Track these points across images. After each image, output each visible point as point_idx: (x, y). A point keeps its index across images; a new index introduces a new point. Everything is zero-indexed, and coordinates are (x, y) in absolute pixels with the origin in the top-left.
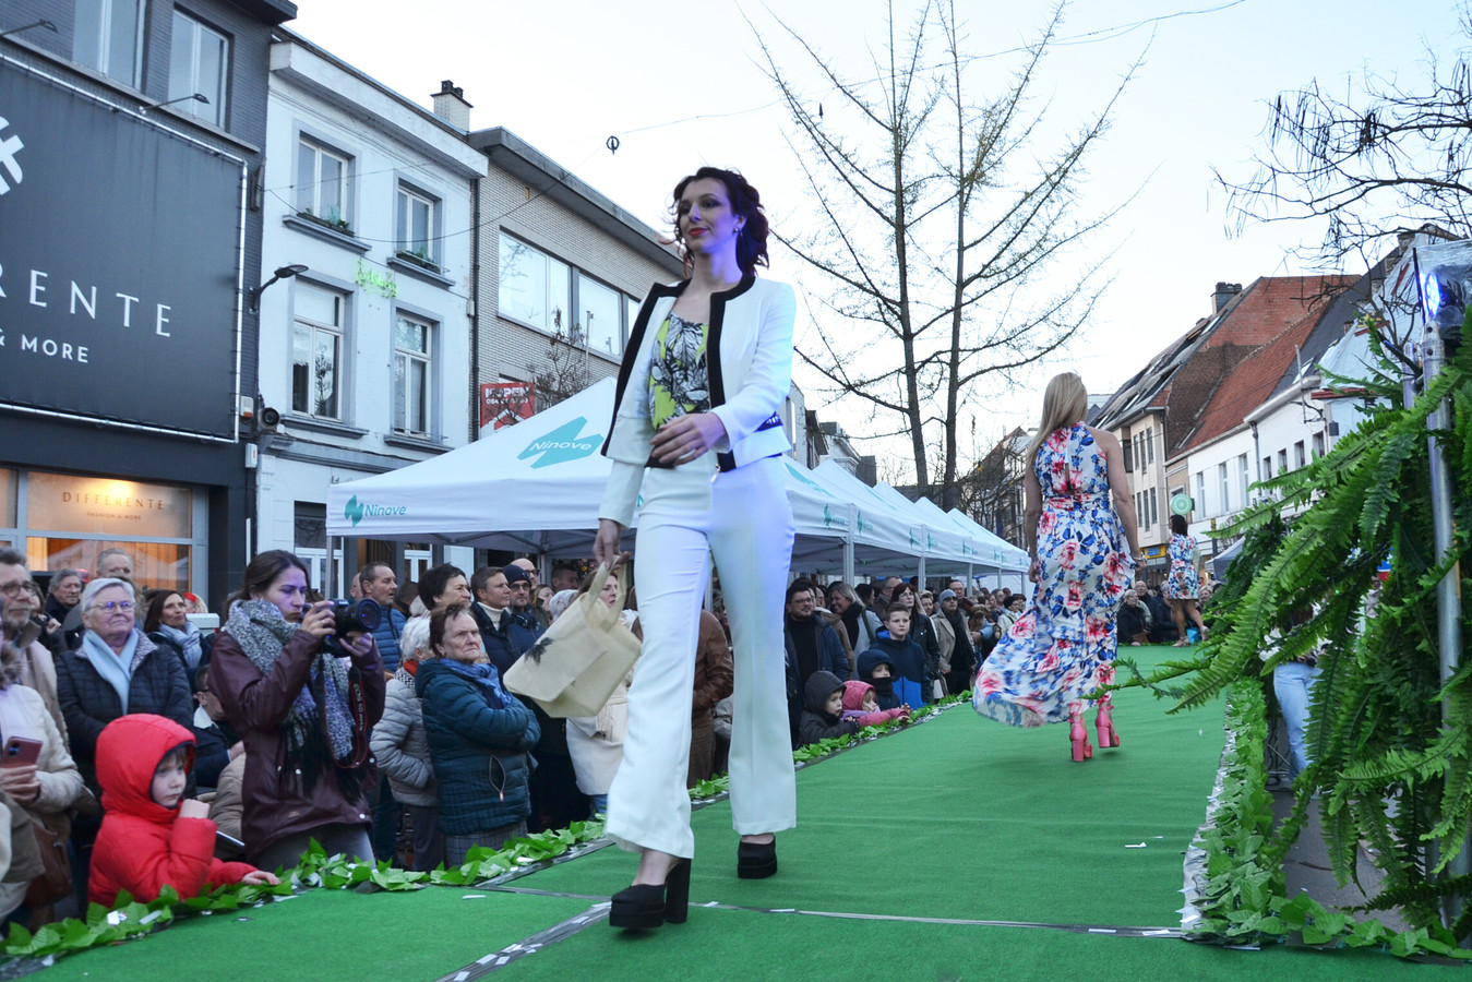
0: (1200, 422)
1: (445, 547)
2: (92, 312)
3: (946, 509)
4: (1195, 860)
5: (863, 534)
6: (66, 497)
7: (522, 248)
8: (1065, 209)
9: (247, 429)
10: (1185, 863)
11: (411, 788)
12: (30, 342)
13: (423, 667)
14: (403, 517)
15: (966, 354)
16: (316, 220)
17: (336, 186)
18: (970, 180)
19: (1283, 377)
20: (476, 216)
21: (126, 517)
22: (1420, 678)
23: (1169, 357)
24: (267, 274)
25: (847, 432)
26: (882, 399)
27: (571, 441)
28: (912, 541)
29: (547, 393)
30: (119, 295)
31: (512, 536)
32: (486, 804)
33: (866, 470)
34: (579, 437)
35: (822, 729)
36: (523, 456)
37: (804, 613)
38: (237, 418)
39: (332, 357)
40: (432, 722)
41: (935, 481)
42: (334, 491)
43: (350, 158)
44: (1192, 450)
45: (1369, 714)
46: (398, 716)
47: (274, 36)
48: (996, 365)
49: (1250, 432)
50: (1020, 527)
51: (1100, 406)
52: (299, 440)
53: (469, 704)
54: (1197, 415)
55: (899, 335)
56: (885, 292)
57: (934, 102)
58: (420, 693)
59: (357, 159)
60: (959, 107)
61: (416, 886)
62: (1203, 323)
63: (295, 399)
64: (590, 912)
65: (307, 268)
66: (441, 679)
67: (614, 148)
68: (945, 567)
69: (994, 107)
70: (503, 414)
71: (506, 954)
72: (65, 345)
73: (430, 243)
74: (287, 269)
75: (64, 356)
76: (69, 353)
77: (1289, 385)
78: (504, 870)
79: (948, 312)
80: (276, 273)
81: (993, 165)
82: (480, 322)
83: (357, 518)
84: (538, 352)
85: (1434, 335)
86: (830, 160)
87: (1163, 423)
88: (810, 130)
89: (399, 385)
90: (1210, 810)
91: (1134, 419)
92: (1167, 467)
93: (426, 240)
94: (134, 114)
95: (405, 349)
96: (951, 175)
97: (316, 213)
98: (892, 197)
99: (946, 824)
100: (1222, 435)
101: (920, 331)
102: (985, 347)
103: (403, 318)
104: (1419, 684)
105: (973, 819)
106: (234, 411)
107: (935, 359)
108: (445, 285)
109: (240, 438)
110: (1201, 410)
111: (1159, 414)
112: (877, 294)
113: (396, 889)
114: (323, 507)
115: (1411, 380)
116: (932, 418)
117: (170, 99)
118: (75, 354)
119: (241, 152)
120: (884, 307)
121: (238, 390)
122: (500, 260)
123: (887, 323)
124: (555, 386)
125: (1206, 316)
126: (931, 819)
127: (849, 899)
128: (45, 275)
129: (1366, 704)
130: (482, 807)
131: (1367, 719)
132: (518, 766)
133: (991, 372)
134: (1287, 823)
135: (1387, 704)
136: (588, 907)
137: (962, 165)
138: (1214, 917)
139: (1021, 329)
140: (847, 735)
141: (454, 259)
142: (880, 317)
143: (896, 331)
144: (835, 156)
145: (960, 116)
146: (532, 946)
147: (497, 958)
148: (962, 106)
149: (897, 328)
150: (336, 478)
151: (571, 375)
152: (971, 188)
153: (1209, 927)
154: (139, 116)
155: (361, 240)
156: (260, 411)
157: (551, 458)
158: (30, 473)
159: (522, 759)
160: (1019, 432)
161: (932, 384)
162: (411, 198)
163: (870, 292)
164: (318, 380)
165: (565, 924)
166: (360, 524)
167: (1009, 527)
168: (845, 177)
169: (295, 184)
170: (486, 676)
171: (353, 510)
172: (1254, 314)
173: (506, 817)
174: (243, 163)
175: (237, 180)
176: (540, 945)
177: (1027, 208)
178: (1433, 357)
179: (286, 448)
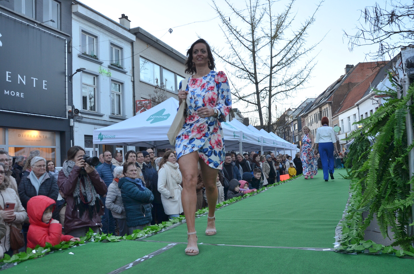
0: (342, 105)
1: (127, 146)
2: (24, 83)
3: (269, 132)
4: (339, 229)
5: (245, 140)
6: (19, 135)
7: (146, 61)
8: (302, 45)
9: (70, 115)
10: (336, 230)
11: (117, 213)
12: (7, 92)
13: (121, 180)
14: (114, 138)
15: (273, 88)
16: (87, 55)
17: (93, 45)
18: (274, 38)
19: (366, 91)
20: (133, 53)
21: (37, 141)
22: (404, 176)
23: (332, 87)
24: (74, 71)
25: (240, 111)
26: (250, 101)
27: (161, 116)
28: (259, 141)
29: (154, 102)
30: (32, 78)
31: (145, 143)
32: (140, 218)
33: (246, 122)
34: (163, 114)
35: (233, 195)
36: (147, 120)
37: (229, 162)
38: (67, 112)
39: (93, 94)
40: (124, 195)
41: (265, 124)
42: (95, 131)
43: (96, 37)
44: (340, 113)
45: (389, 187)
46: (113, 194)
47: (73, 2)
48: (282, 91)
49: (357, 108)
50: (290, 136)
51: (313, 101)
52: (85, 118)
53: (135, 190)
54: (341, 103)
55: (254, 83)
56: (250, 70)
57: (263, 15)
58: (120, 187)
59: (98, 37)
60: (270, 16)
61: (119, 240)
62: (342, 77)
63: (83, 106)
64: (168, 246)
65: (85, 69)
66: (126, 183)
67: (171, 32)
68: (268, 148)
69: (280, 16)
70: (142, 109)
71: (143, 258)
72: (17, 93)
73: (120, 61)
74: (80, 69)
75: (17, 96)
76: (18, 95)
77: (368, 93)
78: (143, 235)
79: (268, 76)
80: (76, 70)
81: (280, 33)
82: (135, 83)
83: (102, 139)
84: (152, 91)
85: (406, 77)
86: (233, 33)
87: (331, 106)
88: (227, 25)
89: (113, 101)
90: (344, 215)
91: (323, 105)
92: (332, 118)
93: (119, 60)
94: (33, 26)
95: (114, 91)
96: (268, 36)
97: (87, 53)
98: (251, 44)
99: (268, 220)
100: (349, 109)
101: (260, 82)
102: (279, 86)
103: (113, 82)
104: (403, 178)
105: (276, 219)
106: (66, 110)
107: (265, 89)
108: (125, 73)
109: (68, 118)
110: (342, 102)
111: (330, 103)
112: (248, 71)
113: (113, 241)
114: (92, 136)
115: (400, 90)
116: (264, 106)
117: (44, 22)
118: (20, 95)
119: (65, 36)
120: (250, 75)
121: (67, 104)
122: (140, 65)
123: (251, 80)
124: (157, 100)
125: (343, 75)
126: (264, 219)
127: (240, 241)
128: (10, 73)
129: (388, 184)
130: (139, 219)
131: (388, 189)
132: (148, 207)
133: (281, 93)
134: (367, 219)
135: (394, 184)
136: (167, 245)
137: (271, 33)
138: (343, 245)
139: (289, 80)
140: (241, 196)
141: (127, 65)
142: (249, 78)
143: (253, 82)
144: (234, 32)
145: (271, 19)
146: (151, 256)
147: (141, 259)
148: (271, 16)
149: (253, 81)
150: (96, 128)
151: (161, 97)
152: (274, 40)
153: (342, 248)
154: (35, 26)
155: (100, 61)
156: (73, 110)
157: (156, 120)
158: (9, 129)
159: (149, 205)
160: (289, 110)
161: (264, 97)
162: (114, 48)
163: (246, 71)
164: (90, 101)
165: (160, 250)
166: (102, 140)
167: (287, 137)
168: (238, 38)
169: (81, 45)
170: (138, 182)
171: (100, 137)
172: (358, 73)
173: (146, 222)
174: (66, 39)
175: (64, 45)
176: (153, 256)
177: (290, 45)
178: (406, 83)
179: (81, 120)
